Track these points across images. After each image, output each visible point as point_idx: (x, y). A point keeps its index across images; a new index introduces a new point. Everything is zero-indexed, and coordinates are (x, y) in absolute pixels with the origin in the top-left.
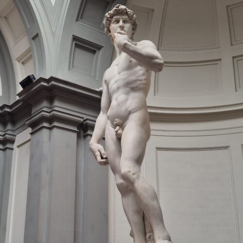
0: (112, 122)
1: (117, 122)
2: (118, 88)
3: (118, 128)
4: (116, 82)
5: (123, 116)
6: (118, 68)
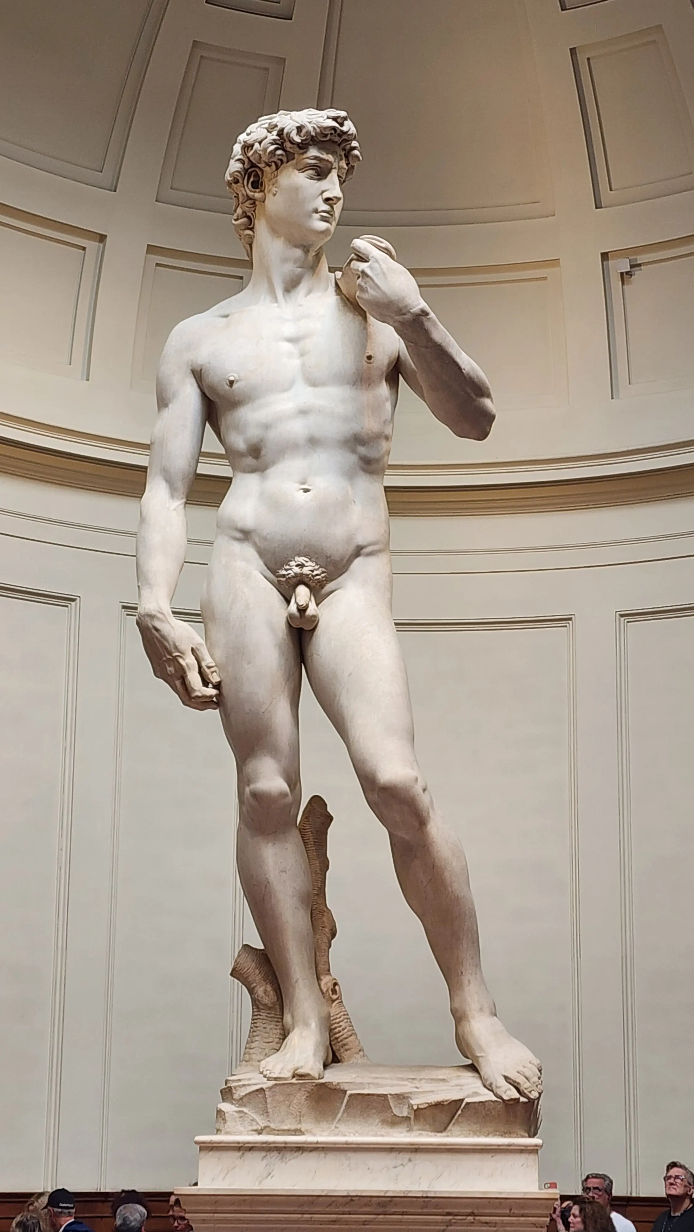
0: (273, 561)
1: (306, 570)
2: (313, 442)
3: (302, 593)
4: (303, 412)
5: (336, 556)
6: (302, 355)
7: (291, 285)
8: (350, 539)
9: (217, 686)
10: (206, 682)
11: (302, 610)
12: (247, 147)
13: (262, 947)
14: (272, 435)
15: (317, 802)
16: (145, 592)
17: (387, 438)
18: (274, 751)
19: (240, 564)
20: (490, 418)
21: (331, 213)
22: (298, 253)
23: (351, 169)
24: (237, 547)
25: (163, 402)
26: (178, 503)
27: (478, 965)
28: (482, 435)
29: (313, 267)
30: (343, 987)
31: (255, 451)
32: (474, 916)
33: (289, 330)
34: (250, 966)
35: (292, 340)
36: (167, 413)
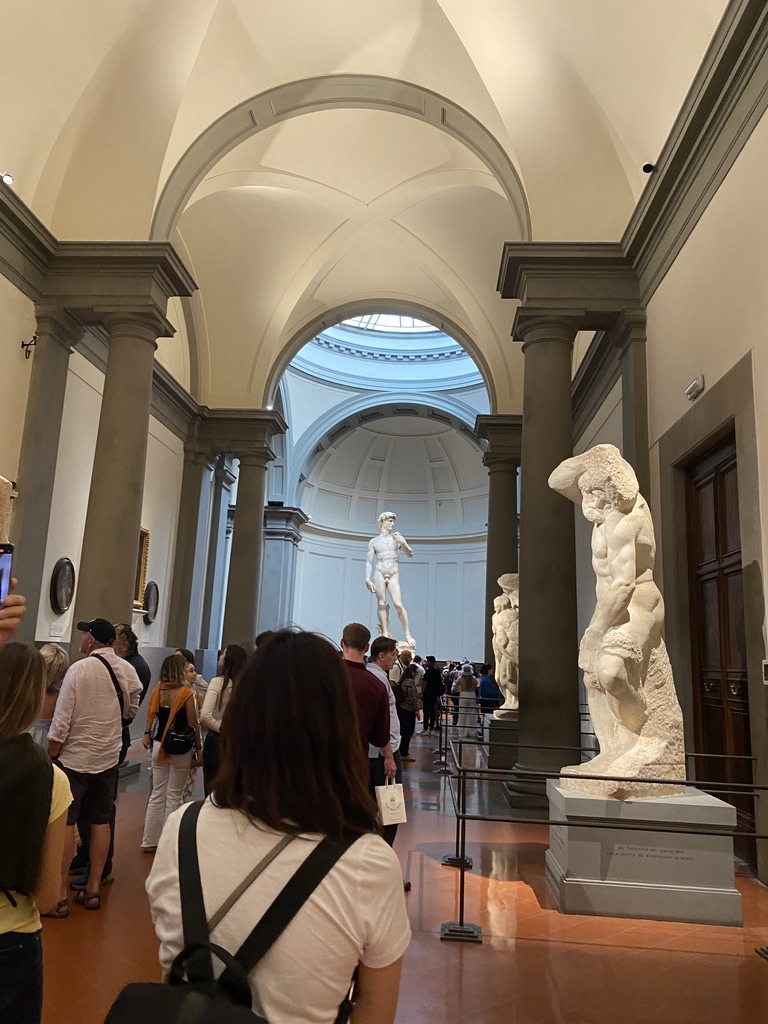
0: (383, 574)
2: (389, 558)
3: (387, 578)
4: (388, 554)
5: (392, 574)
6: (387, 546)
7: (386, 536)
8: (393, 571)
10: (374, 591)
11: (387, 581)
12: (381, 517)
13: (380, 624)
14: (383, 557)
15: (388, 606)
16: (366, 578)
18: (382, 600)
20: (412, 555)
21: (392, 526)
22: (387, 532)
24: (378, 572)
26: (371, 565)
29: (389, 534)
31: (381, 559)
33: (386, 542)
34: (378, 627)
36: (370, 553)
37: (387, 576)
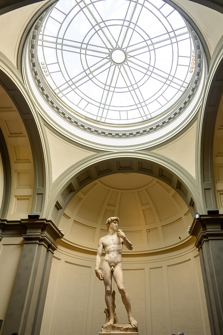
0: (109, 264)
2: (114, 251)
3: (112, 267)
4: (113, 247)
5: (116, 263)
6: (113, 241)
7: (112, 234)
8: (118, 261)
9: (103, 278)
10: (102, 277)
11: (112, 269)
12: (108, 221)
13: (107, 309)
14: (110, 250)
15: (114, 291)
16: (96, 267)
17: (122, 250)
18: (109, 285)
19: (106, 264)
20: (132, 248)
21: (116, 227)
22: (113, 231)
23: (119, 223)
24: (106, 262)
25: (99, 246)
26: (100, 257)
27: (131, 311)
28: (131, 250)
29: (114, 232)
30: (116, 314)
31: (108, 252)
32: (130, 305)
33: (112, 239)
34: (106, 311)
35: (112, 240)
36: (99, 248)
37: (113, 265)
